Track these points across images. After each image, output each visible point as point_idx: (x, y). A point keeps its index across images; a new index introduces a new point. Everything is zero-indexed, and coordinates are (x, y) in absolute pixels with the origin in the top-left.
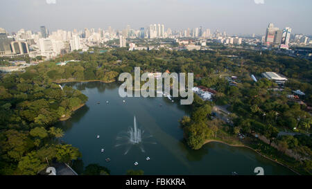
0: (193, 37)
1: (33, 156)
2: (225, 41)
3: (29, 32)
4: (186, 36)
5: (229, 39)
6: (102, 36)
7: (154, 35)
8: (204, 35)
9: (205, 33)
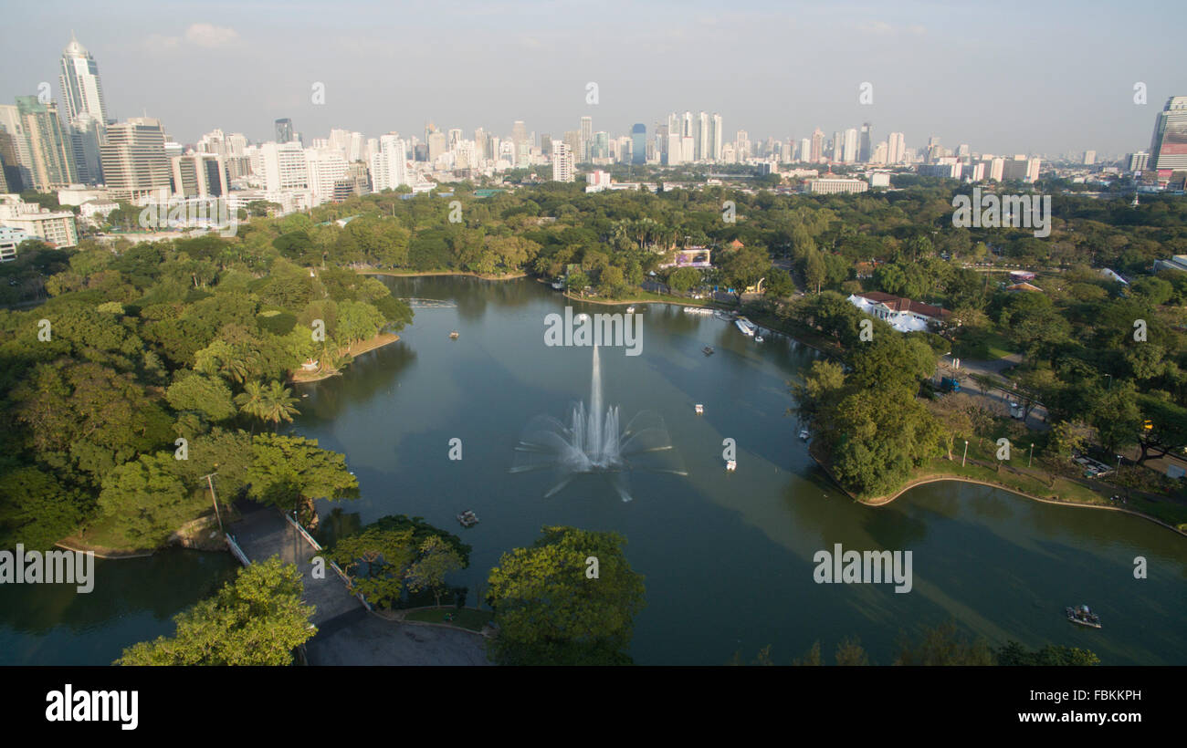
0: (837, 161)
1: (159, 466)
2: (967, 171)
3: (238, 138)
4: (806, 158)
5: (988, 165)
6: (489, 154)
7: (682, 153)
8: (881, 155)
9: (883, 146)
